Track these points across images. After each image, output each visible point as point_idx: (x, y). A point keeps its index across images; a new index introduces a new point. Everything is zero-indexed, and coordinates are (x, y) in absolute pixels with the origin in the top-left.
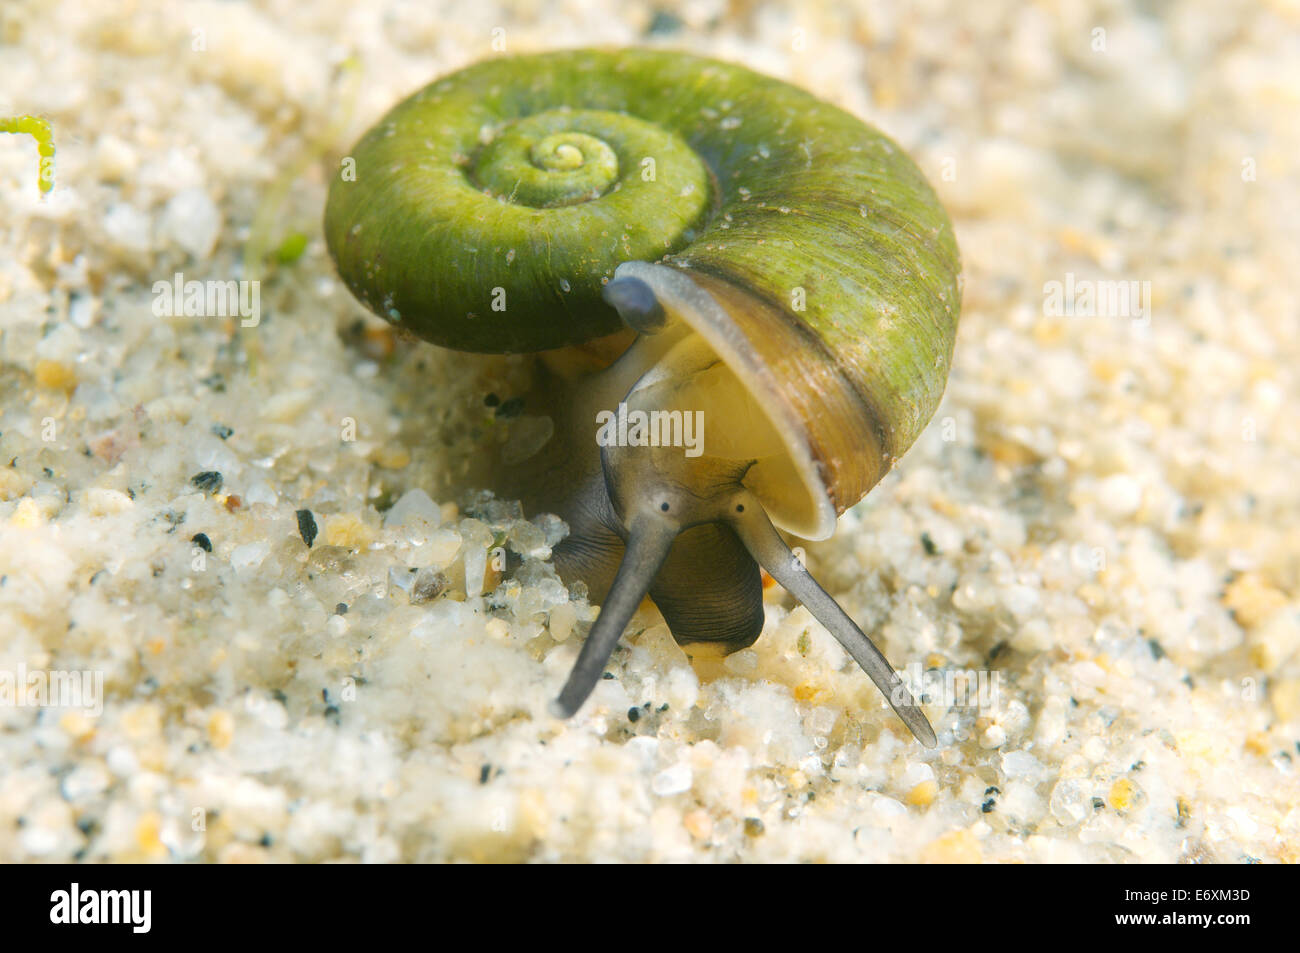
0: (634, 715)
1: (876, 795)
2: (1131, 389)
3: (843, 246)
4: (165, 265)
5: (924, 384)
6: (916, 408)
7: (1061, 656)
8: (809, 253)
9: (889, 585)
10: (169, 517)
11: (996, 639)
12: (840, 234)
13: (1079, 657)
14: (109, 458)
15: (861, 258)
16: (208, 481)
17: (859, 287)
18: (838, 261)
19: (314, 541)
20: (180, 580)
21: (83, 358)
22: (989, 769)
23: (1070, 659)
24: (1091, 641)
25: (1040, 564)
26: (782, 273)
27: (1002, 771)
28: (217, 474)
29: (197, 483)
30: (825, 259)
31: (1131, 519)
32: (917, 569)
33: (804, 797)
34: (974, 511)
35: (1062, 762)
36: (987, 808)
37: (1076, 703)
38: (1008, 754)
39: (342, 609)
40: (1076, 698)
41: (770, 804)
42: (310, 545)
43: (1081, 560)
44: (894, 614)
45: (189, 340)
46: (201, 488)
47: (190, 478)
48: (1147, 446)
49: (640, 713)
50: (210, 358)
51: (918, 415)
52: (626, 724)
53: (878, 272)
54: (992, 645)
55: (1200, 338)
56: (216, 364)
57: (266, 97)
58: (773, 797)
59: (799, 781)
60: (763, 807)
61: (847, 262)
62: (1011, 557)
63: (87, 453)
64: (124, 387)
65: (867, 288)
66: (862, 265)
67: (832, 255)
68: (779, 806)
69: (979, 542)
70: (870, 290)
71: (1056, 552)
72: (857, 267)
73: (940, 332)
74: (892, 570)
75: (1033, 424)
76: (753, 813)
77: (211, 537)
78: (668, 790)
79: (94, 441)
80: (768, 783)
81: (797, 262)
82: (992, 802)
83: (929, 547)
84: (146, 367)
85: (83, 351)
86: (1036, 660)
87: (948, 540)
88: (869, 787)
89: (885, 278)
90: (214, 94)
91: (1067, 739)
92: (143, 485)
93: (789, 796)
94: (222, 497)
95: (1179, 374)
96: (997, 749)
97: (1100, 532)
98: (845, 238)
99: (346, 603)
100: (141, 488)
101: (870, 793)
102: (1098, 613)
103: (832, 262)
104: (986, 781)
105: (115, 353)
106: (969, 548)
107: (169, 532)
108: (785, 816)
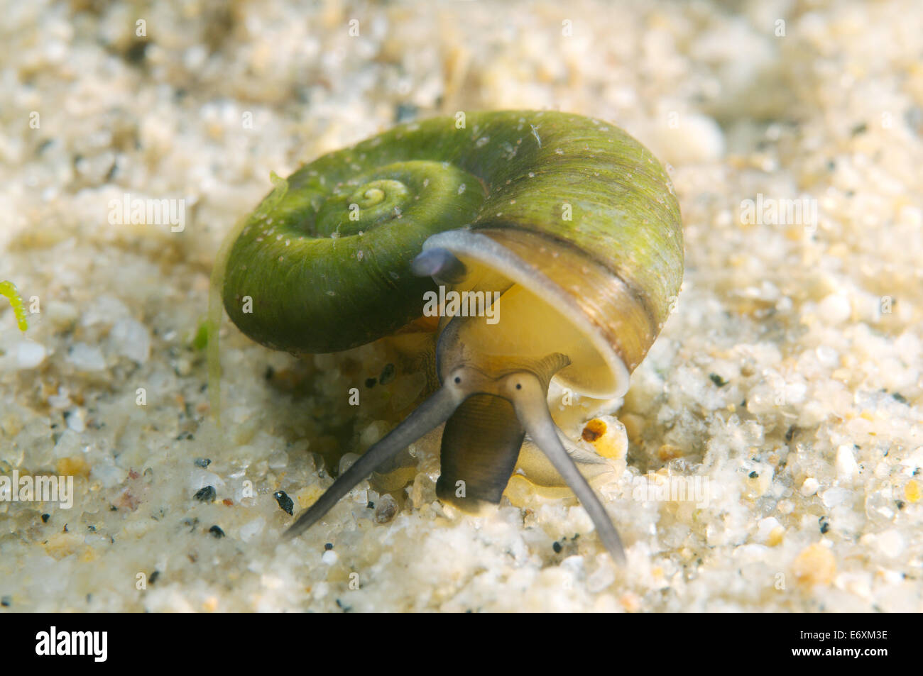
0: (557, 548)
1: (743, 547)
2: (816, 238)
3: (576, 183)
4: (121, 374)
5: (662, 260)
6: (662, 277)
7: (836, 421)
8: (552, 193)
9: (698, 415)
10: (187, 523)
11: (787, 426)
12: (572, 176)
13: (848, 417)
14: (131, 505)
15: (591, 187)
16: (206, 494)
17: (594, 205)
18: (573, 192)
19: (293, 510)
20: (211, 559)
21: (87, 449)
22: (816, 506)
23: (843, 421)
24: (853, 405)
25: (797, 368)
26: (536, 211)
27: (824, 505)
28: (210, 487)
29: (198, 498)
30: (564, 194)
31: (849, 321)
32: (714, 399)
33: (695, 563)
34: (739, 348)
35: (864, 486)
36: (825, 529)
37: (858, 447)
38: (824, 493)
39: (329, 547)
40: (857, 444)
41: (673, 575)
42: (291, 514)
43: (824, 357)
44: (711, 431)
45: (156, 417)
46: (202, 500)
47: (191, 497)
48: (842, 271)
49: (562, 544)
50: (175, 423)
51: (666, 282)
52: (553, 557)
53: (605, 192)
54: (786, 432)
55: (851, 193)
56: (180, 426)
57: (151, 244)
58: (675, 569)
59: (686, 553)
60: (670, 579)
61: (581, 192)
62: (777, 370)
63: (114, 509)
64: (123, 459)
65: (600, 204)
66: (593, 191)
67: (569, 190)
68: (680, 575)
69: (750, 367)
70: (602, 204)
71: (806, 357)
72: (589, 193)
73: (664, 223)
74: (698, 405)
75: (758, 283)
76: (664, 584)
77: (221, 527)
78: (599, 588)
79: (115, 499)
80: (667, 562)
81: (545, 201)
82: (826, 525)
83: (718, 381)
84: (133, 439)
85: (85, 445)
86: (820, 429)
87: (728, 372)
88: (737, 543)
89: (611, 195)
90: (115, 252)
91: (862, 470)
92: (161, 511)
93: (685, 566)
94: (219, 501)
95: (845, 222)
96: (816, 494)
97: (830, 335)
98: (575, 178)
99: (330, 542)
100: (160, 514)
101: (739, 547)
102: (851, 387)
103: (570, 194)
104: (817, 515)
105: (109, 440)
106: (745, 373)
107: (191, 531)
108: (687, 580)
